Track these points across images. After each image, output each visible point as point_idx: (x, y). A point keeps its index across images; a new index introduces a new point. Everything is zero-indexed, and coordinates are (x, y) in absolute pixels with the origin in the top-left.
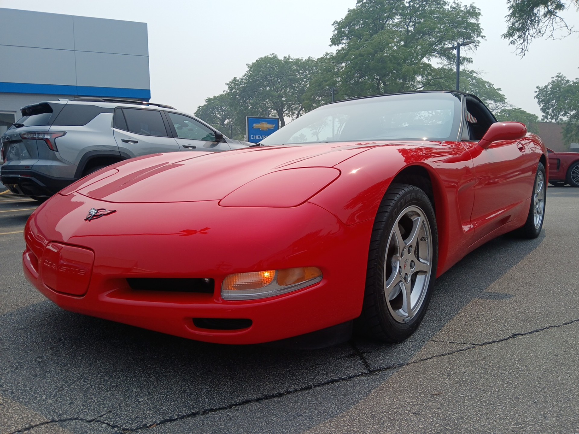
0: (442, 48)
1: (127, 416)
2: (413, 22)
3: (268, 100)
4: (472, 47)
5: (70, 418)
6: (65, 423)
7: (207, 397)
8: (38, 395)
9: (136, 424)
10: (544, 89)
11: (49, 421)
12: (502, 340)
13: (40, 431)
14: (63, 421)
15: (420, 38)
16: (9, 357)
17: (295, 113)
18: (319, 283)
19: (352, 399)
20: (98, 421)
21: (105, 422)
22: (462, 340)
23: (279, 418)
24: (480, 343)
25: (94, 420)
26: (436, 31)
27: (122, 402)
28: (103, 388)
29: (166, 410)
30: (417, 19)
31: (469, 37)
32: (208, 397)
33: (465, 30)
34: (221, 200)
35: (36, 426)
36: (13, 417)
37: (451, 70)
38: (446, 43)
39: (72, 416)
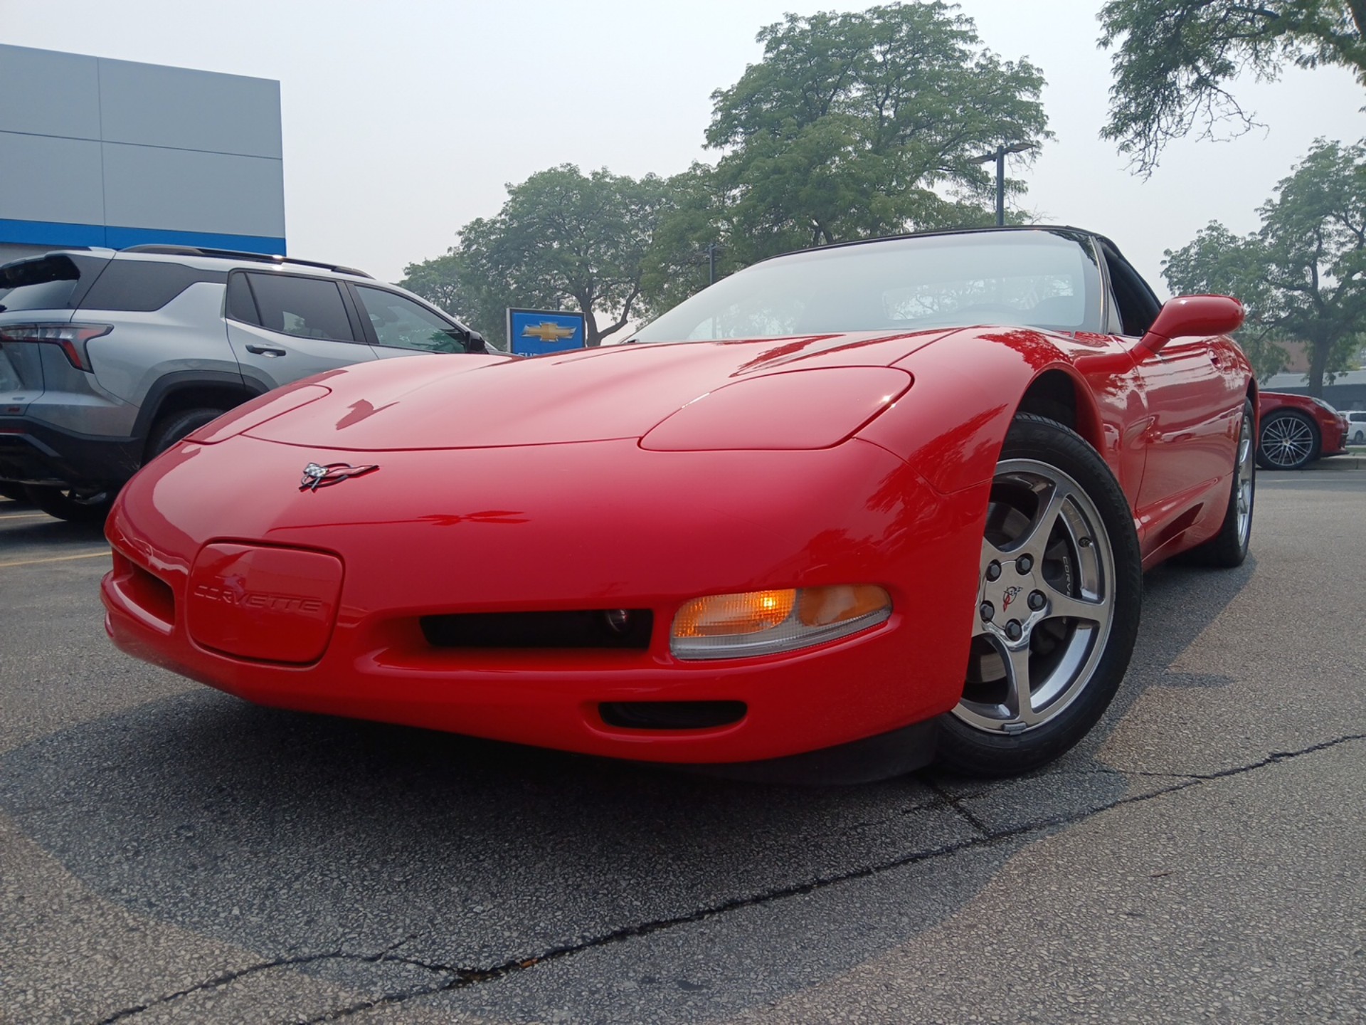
0: (957, 158)
1: (459, 945)
2: (892, 97)
3: (556, 272)
4: (1024, 157)
5: (319, 953)
6: (314, 965)
7: (635, 897)
8: (218, 907)
9: (490, 961)
10: (1181, 255)
11: (271, 962)
12: (1253, 767)
13: (256, 984)
14: (304, 961)
15: (910, 135)
16: (106, 828)
17: (619, 302)
18: (884, 624)
19: (974, 891)
20: (392, 958)
21: (408, 959)
22: (1166, 768)
23: (824, 935)
24: (1208, 774)
25: (379, 956)
26: (945, 121)
27: (434, 914)
28: (374, 886)
29: (550, 927)
30: (901, 91)
31: (1018, 134)
32: (638, 897)
33: (1008, 119)
34: (641, 439)
35: (242, 973)
36: (177, 957)
37: (978, 208)
38: (967, 146)
39: (323, 950)
